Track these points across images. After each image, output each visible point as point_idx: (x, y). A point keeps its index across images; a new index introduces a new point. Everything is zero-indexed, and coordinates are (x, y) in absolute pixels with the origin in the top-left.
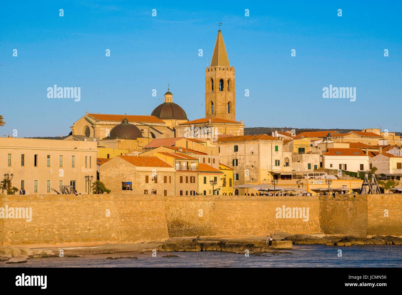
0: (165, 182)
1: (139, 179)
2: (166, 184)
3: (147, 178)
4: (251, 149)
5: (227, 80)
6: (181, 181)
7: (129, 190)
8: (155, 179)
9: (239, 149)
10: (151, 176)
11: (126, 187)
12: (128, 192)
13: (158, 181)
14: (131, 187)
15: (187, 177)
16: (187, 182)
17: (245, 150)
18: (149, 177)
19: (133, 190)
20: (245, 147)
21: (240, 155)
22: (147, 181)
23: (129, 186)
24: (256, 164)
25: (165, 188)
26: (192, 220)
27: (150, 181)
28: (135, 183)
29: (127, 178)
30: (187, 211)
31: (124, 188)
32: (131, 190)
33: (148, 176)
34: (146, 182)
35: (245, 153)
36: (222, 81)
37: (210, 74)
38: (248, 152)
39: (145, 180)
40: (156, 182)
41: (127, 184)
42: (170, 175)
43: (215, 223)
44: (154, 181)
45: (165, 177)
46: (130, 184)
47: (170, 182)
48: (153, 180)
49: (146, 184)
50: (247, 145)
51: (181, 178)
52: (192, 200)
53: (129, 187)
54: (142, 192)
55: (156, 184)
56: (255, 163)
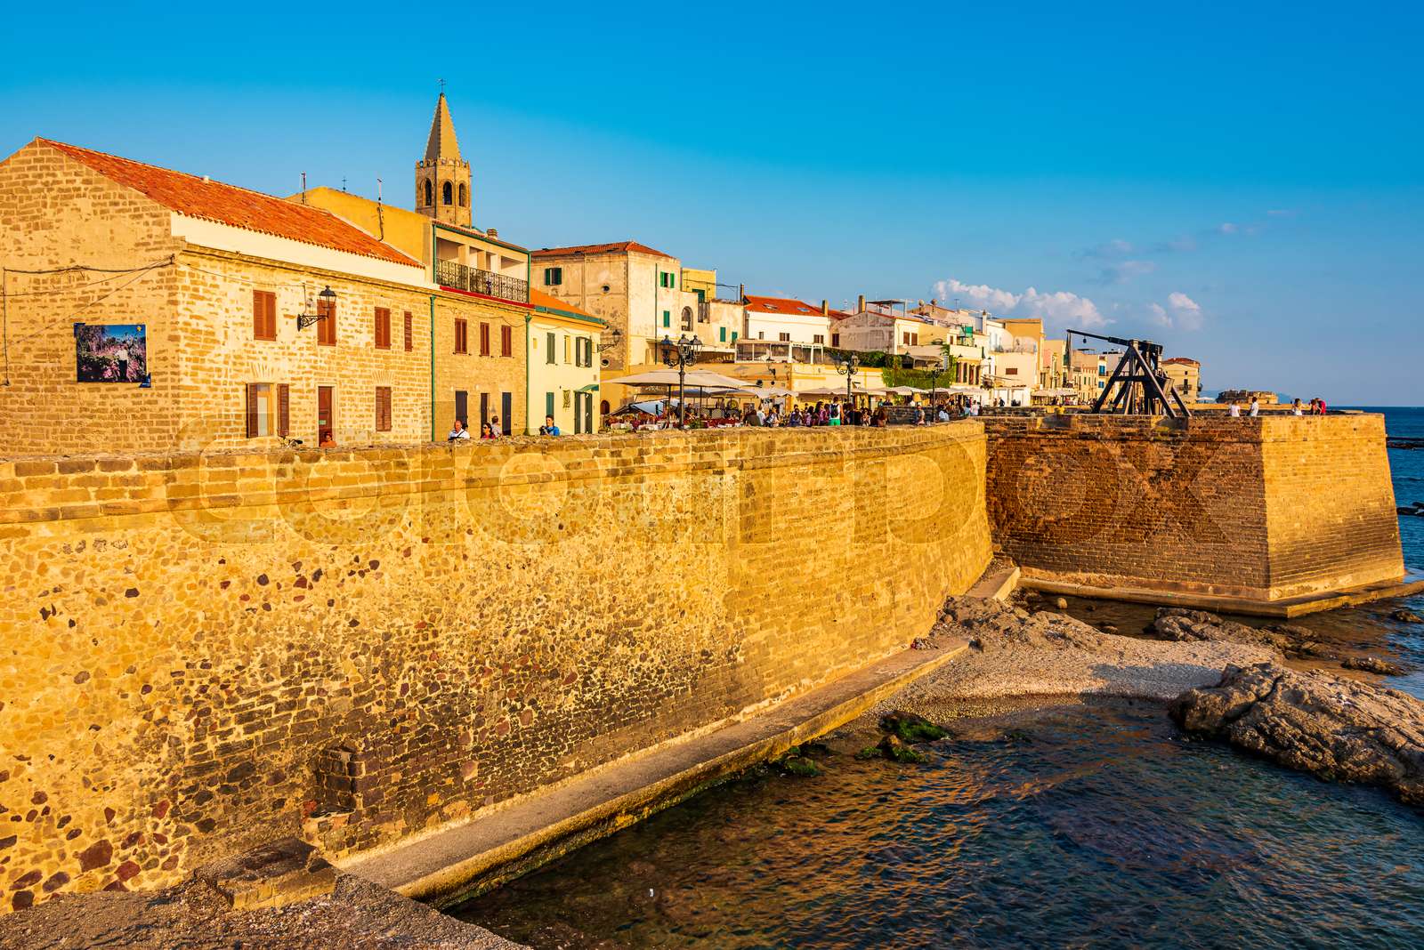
0: (383, 340)
1: (200, 308)
2: (383, 352)
3: (265, 304)
4: (604, 277)
5: (457, 184)
6: (461, 347)
7: (123, 379)
8: (325, 319)
9: (565, 276)
10: (292, 299)
11: (106, 362)
12: (122, 395)
13: (339, 335)
14: (140, 359)
15: (485, 329)
16: (485, 350)
17: (583, 280)
18: (280, 304)
19: (156, 382)
20: (583, 271)
21: (567, 295)
22: (265, 327)
23: (123, 355)
24: (619, 320)
25: (379, 376)
26: (627, 624)
27: (285, 328)
28: (168, 332)
29: (113, 298)
30: (600, 559)
31: (90, 371)
32: (144, 380)
33: (271, 298)
34: (259, 334)
35: (583, 286)
36: (448, 186)
37: (424, 173)
38: (593, 285)
39: (251, 316)
40: (327, 337)
41: (112, 342)
42: (407, 308)
43: (752, 619)
44: (313, 329)
45: (382, 316)
46: (130, 338)
47: (409, 347)
48: (301, 322)
49: (261, 345)
50: (588, 266)
51: (461, 326)
52: (629, 472)
53: (123, 364)
54: (227, 397)
55: (327, 350)
56: (613, 315)
